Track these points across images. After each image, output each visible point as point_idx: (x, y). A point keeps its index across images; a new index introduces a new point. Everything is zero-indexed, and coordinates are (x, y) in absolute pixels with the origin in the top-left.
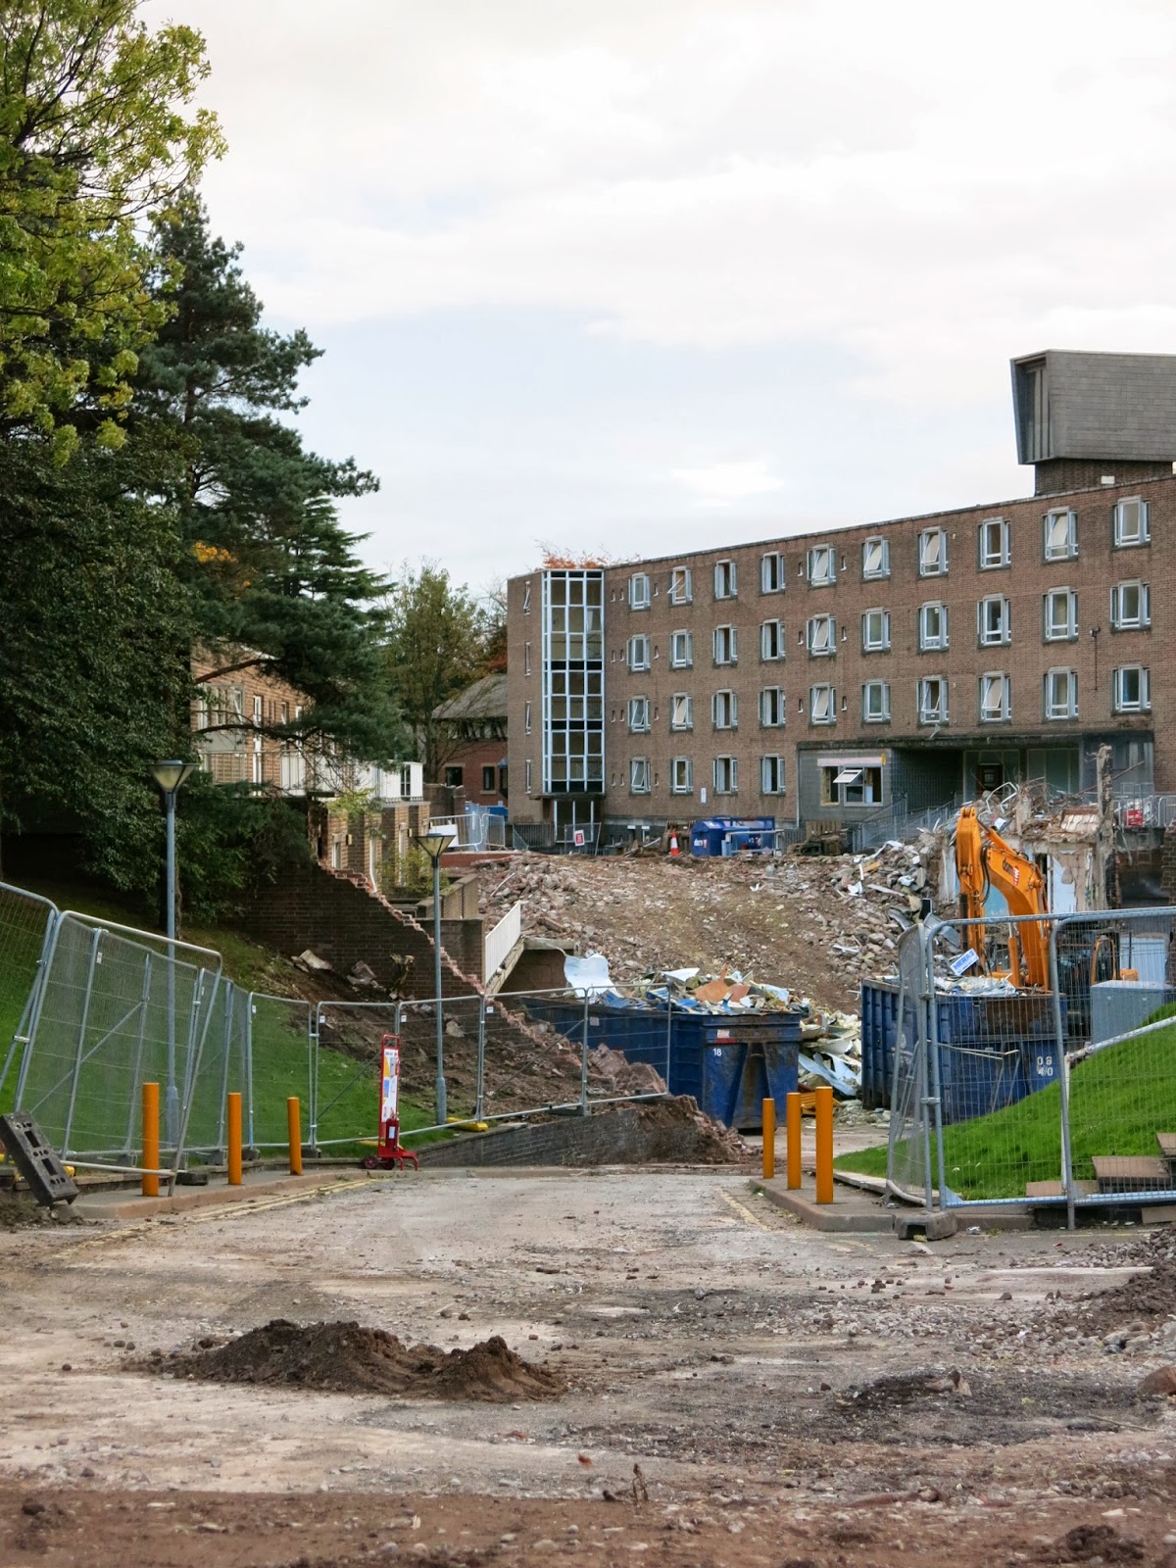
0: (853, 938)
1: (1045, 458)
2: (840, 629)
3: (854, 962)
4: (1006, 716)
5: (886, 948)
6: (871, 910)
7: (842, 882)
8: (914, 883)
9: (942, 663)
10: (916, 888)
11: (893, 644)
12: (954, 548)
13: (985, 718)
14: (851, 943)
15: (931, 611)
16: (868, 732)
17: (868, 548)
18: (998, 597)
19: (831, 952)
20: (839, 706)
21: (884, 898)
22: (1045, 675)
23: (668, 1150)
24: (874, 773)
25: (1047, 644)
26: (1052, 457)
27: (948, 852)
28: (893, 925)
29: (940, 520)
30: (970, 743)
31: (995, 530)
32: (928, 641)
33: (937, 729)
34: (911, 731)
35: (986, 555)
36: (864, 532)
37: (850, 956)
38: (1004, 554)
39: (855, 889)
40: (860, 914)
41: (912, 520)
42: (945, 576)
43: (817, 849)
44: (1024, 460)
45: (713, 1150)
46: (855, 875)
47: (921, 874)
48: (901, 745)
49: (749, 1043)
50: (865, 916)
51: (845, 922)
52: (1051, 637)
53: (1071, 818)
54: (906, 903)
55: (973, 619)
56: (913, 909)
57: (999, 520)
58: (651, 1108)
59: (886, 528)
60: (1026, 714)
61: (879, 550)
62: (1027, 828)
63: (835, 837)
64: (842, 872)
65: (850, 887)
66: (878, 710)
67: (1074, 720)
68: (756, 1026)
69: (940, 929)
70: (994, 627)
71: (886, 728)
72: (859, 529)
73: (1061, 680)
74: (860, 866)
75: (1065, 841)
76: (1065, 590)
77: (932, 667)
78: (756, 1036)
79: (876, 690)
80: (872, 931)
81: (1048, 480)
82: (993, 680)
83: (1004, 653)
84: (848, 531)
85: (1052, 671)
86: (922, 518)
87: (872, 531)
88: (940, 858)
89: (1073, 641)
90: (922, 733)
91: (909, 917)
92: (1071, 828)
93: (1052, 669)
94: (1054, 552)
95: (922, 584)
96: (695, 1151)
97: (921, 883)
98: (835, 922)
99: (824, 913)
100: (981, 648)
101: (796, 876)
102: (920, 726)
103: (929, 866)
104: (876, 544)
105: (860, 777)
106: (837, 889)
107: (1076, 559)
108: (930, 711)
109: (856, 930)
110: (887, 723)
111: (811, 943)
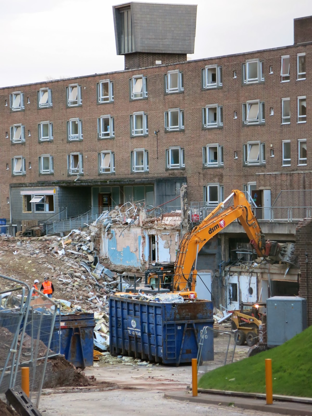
0: (67, 275)
1: (130, 52)
2: (27, 131)
3: (70, 286)
4: (112, 171)
5: (82, 279)
6: (72, 262)
7: (55, 249)
8: (89, 249)
9: (80, 146)
10: (89, 251)
11: (54, 138)
12: (83, 94)
13: (102, 172)
14: (67, 278)
15: (74, 123)
16: (42, 179)
17: (41, 93)
18: (108, 116)
19: (58, 282)
20: (27, 166)
21: (76, 256)
22: (132, 152)
23: (64, 380)
24: (50, 198)
25: (133, 137)
26: (134, 51)
27: (104, 234)
28: (83, 269)
29: (78, 80)
30: (99, 183)
31: (106, 86)
32: (72, 136)
33: (78, 177)
34: (65, 178)
35: (102, 97)
36: (39, 86)
37: (67, 284)
38: (110, 96)
39: (61, 252)
40: (68, 264)
41: (64, 81)
42: (81, 106)
43: (30, 233)
44: (119, 53)
45: (82, 380)
46: (60, 246)
47: (92, 245)
48: (63, 185)
49: (73, 328)
50: (70, 265)
51: (62, 268)
52: (134, 135)
53: (166, 218)
54: (86, 258)
55: (95, 127)
56: (90, 261)
57: (108, 81)
58: (55, 361)
59: (50, 84)
60: (122, 170)
61: (46, 94)
62: (145, 223)
63: (37, 228)
64: (54, 245)
65: (59, 252)
66: (47, 168)
67: (147, 173)
68: (76, 320)
69: (103, 270)
70: (106, 129)
71: (52, 176)
72: (36, 84)
73: (140, 154)
74: (62, 242)
75: (165, 229)
76: (142, 113)
77: (74, 148)
78: (76, 324)
79: (46, 159)
80: (75, 272)
81: (131, 62)
82: (105, 154)
83: (111, 142)
84: (30, 85)
85: (135, 150)
86: (69, 80)
87: (43, 85)
88: (100, 237)
89: (146, 136)
90: (70, 179)
91: (89, 264)
92: (167, 223)
93: (135, 149)
94: (136, 96)
95: (68, 110)
96: (73, 380)
97: (92, 249)
98: (57, 268)
99: (51, 264)
100: (99, 140)
101: (32, 247)
102: (69, 176)
103: (94, 241)
104: (45, 91)
105: (43, 200)
106: (52, 252)
107: (147, 99)
108: (74, 169)
109: (69, 271)
110: (52, 174)
111: (48, 278)
